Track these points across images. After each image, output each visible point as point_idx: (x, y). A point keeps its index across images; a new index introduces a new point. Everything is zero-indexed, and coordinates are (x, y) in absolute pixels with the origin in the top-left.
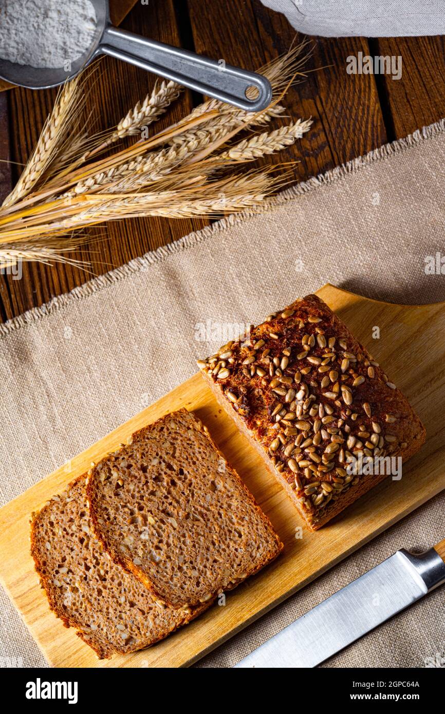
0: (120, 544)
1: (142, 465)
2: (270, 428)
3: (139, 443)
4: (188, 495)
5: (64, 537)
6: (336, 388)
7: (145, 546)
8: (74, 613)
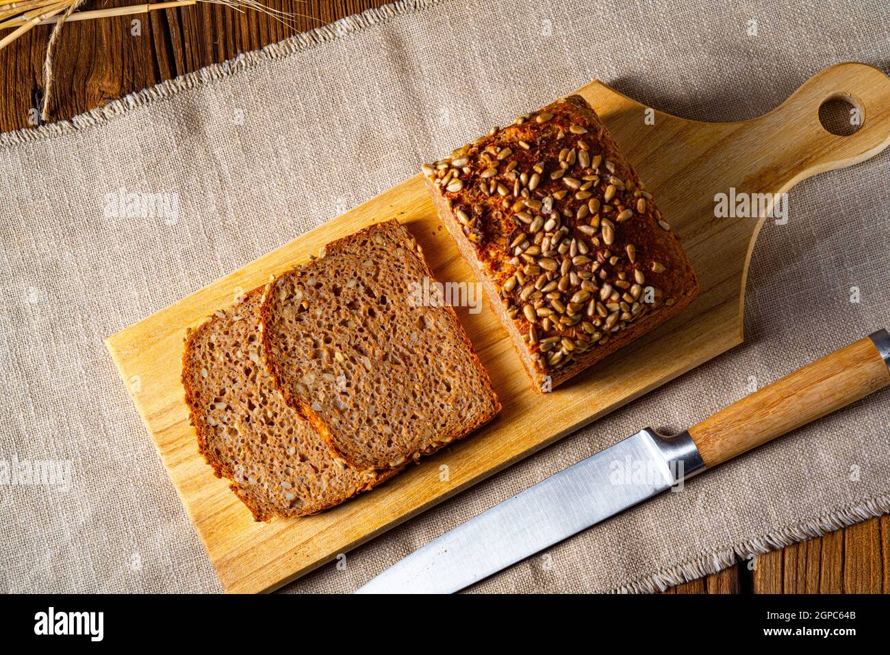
0: (297, 382)
1: (335, 286)
2: (506, 262)
3: (333, 258)
4: (389, 331)
5: (225, 364)
6: (595, 222)
7: (328, 388)
8: (229, 460)
